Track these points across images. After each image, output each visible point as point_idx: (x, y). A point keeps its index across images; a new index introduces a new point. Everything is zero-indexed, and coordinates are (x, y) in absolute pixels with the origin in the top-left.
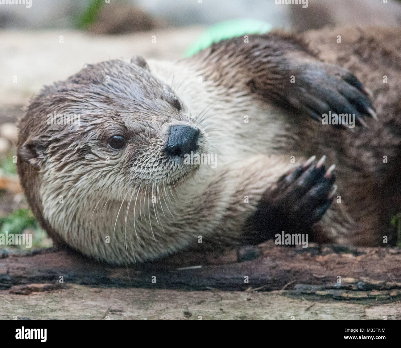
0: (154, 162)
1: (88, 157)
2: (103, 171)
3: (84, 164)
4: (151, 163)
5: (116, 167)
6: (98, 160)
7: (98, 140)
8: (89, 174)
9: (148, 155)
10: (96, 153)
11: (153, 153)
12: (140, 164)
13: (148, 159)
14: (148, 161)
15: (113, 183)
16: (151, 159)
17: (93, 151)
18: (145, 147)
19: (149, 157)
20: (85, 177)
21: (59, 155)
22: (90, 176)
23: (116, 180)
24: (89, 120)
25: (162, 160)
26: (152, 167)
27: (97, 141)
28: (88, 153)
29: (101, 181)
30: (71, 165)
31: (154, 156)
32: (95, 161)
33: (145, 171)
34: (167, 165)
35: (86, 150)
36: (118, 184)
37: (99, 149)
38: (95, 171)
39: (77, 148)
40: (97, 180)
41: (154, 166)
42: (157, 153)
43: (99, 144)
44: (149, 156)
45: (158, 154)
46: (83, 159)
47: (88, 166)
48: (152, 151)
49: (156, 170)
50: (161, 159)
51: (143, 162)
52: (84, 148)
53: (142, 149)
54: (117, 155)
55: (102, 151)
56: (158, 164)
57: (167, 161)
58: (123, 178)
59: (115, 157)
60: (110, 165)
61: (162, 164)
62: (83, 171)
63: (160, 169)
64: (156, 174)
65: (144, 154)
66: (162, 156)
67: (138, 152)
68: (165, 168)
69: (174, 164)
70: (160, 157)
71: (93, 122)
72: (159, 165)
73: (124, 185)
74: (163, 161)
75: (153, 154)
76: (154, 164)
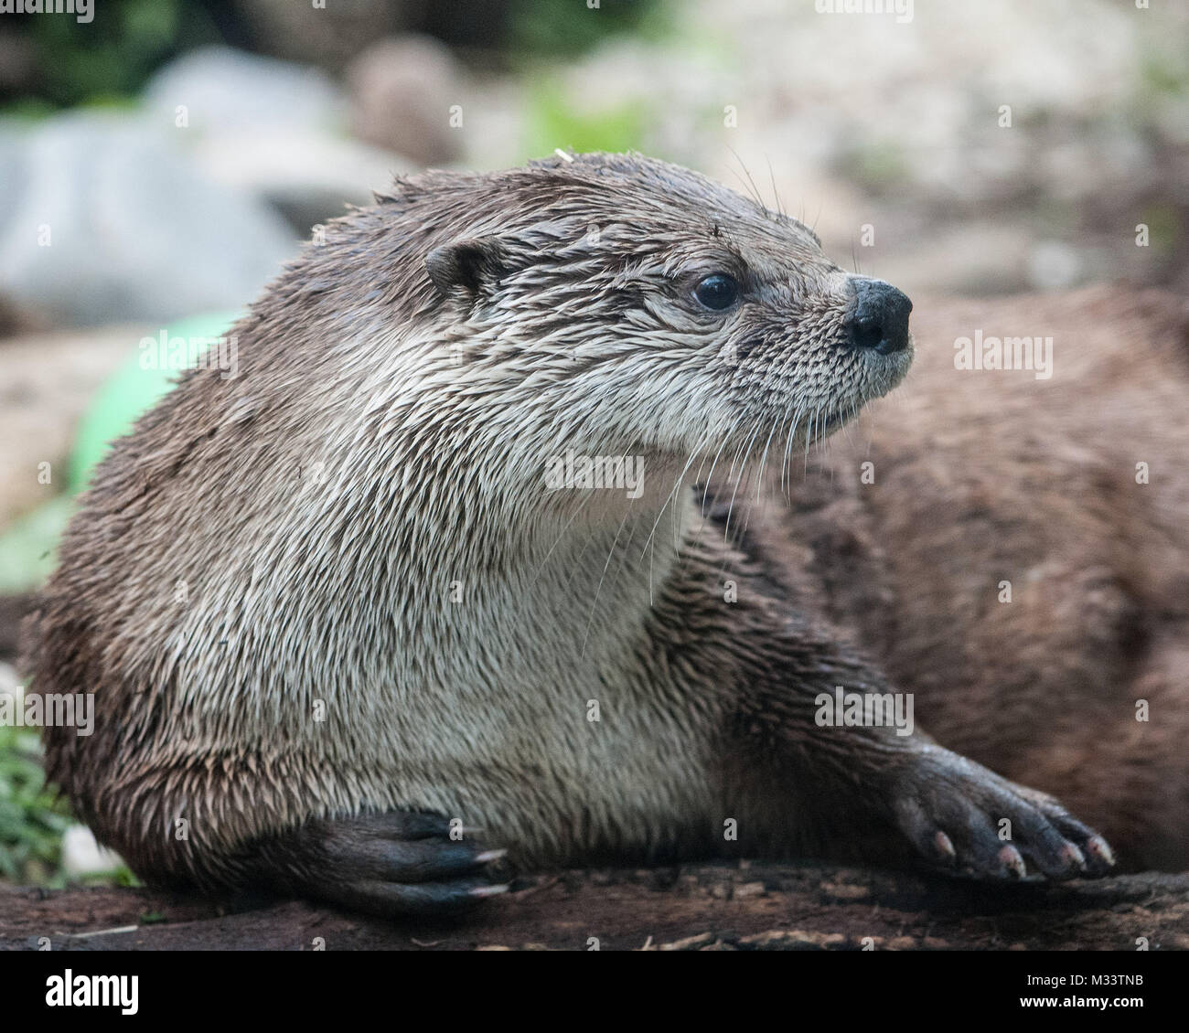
0: (815, 353)
1: (634, 315)
2: (664, 359)
3: (614, 332)
4: (805, 352)
5: (701, 352)
6: (655, 329)
7: (666, 278)
8: (619, 362)
9: (800, 333)
10: (657, 309)
11: (814, 330)
12: (771, 355)
13: (799, 344)
14: (799, 347)
15: (676, 397)
16: (808, 342)
17: (647, 303)
18: (792, 314)
19: (804, 338)
20: (607, 366)
21: (550, 294)
22: (622, 366)
23: (688, 389)
24: (644, 228)
25: (838, 350)
26: (806, 364)
27: (663, 282)
28: (632, 307)
29: (646, 384)
30: (573, 328)
31: (817, 338)
32: (647, 330)
33: (784, 371)
34: (846, 364)
35: (632, 297)
36: (689, 398)
37: (666, 301)
38: (641, 356)
39: (608, 286)
40: (636, 381)
41: (811, 361)
42: (826, 331)
43: (666, 290)
44: (802, 336)
45: (830, 333)
46: (616, 319)
47: (621, 341)
48: (812, 325)
49: (815, 371)
50: (835, 347)
51: (781, 349)
52: (628, 293)
53: (782, 320)
54: (709, 324)
55: (673, 307)
56: (825, 357)
57: (849, 355)
58: (709, 386)
59: (705, 328)
60: (686, 346)
61: (833, 360)
62: (605, 350)
63: (825, 370)
64: (812, 381)
65: (789, 330)
66: (839, 337)
67: (769, 325)
68: (839, 370)
69: (862, 366)
70: (834, 341)
71: (656, 236)
72: (827, 361)
73: (703, 406)
74: (839, 352)
75: (814, 333)
76: (812, 356)
